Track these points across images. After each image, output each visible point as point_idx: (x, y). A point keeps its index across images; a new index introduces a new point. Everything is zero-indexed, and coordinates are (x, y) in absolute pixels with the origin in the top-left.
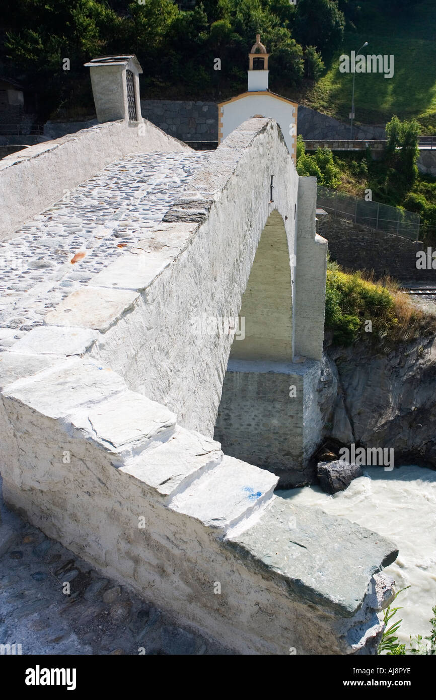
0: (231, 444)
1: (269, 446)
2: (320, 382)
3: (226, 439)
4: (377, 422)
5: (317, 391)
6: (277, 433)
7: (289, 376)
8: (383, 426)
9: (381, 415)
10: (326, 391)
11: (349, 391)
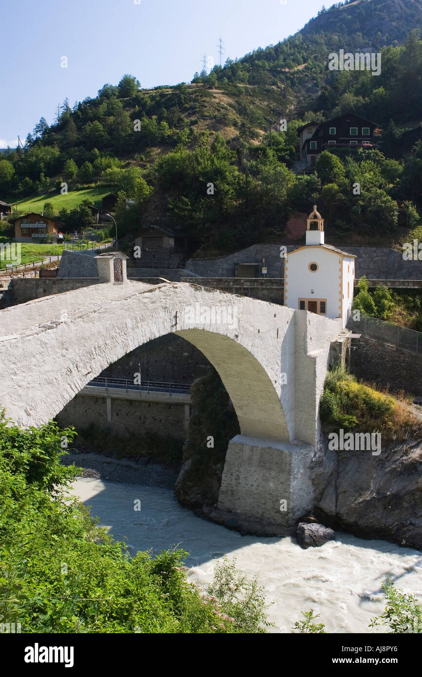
0: (239, 499)
1: (265, 504)
2: (312, 462)
3: (235, 493)
4: (355, 500)
5: (308, 468)
6: (271, 494)
7: (282, 452)
8: (359, 503)
9: (360, 495)
10: (316, 469)
11: (342, 474)
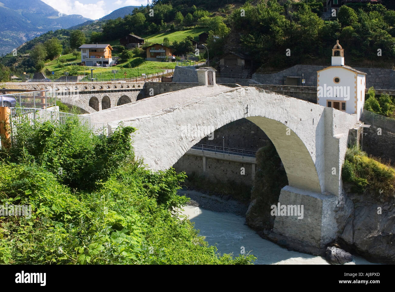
0: (287, 227)
1: (304, 232)
2: (336, 207)
3: (285, 223)
4: (367, 235)
5: (334, 211)
6: (309, 226)
7: (316, 199)
8: (370, 238)
9: (370, 233)
10: (339, 212)
11: (357, 217)
